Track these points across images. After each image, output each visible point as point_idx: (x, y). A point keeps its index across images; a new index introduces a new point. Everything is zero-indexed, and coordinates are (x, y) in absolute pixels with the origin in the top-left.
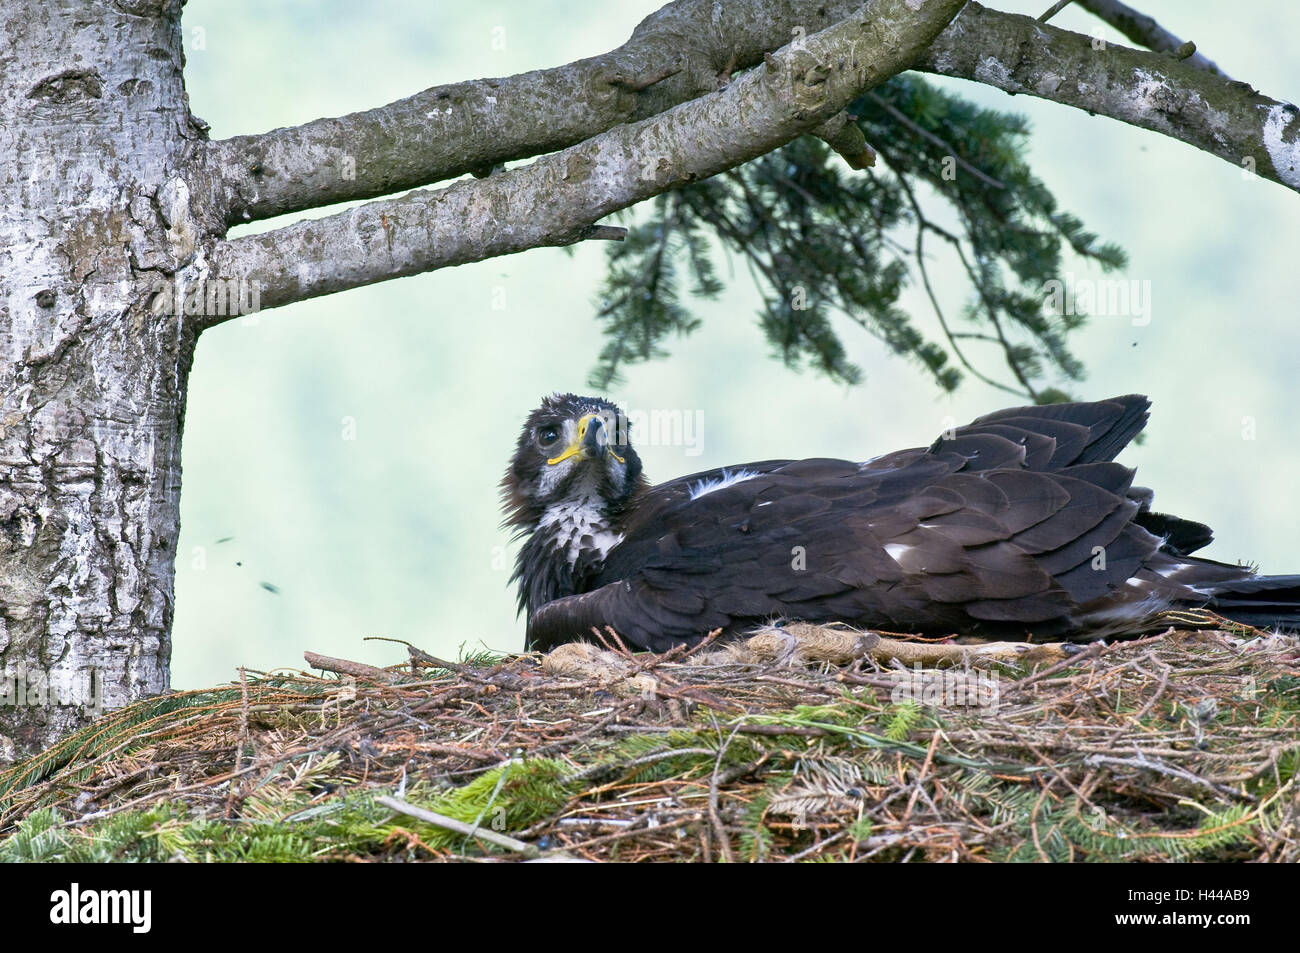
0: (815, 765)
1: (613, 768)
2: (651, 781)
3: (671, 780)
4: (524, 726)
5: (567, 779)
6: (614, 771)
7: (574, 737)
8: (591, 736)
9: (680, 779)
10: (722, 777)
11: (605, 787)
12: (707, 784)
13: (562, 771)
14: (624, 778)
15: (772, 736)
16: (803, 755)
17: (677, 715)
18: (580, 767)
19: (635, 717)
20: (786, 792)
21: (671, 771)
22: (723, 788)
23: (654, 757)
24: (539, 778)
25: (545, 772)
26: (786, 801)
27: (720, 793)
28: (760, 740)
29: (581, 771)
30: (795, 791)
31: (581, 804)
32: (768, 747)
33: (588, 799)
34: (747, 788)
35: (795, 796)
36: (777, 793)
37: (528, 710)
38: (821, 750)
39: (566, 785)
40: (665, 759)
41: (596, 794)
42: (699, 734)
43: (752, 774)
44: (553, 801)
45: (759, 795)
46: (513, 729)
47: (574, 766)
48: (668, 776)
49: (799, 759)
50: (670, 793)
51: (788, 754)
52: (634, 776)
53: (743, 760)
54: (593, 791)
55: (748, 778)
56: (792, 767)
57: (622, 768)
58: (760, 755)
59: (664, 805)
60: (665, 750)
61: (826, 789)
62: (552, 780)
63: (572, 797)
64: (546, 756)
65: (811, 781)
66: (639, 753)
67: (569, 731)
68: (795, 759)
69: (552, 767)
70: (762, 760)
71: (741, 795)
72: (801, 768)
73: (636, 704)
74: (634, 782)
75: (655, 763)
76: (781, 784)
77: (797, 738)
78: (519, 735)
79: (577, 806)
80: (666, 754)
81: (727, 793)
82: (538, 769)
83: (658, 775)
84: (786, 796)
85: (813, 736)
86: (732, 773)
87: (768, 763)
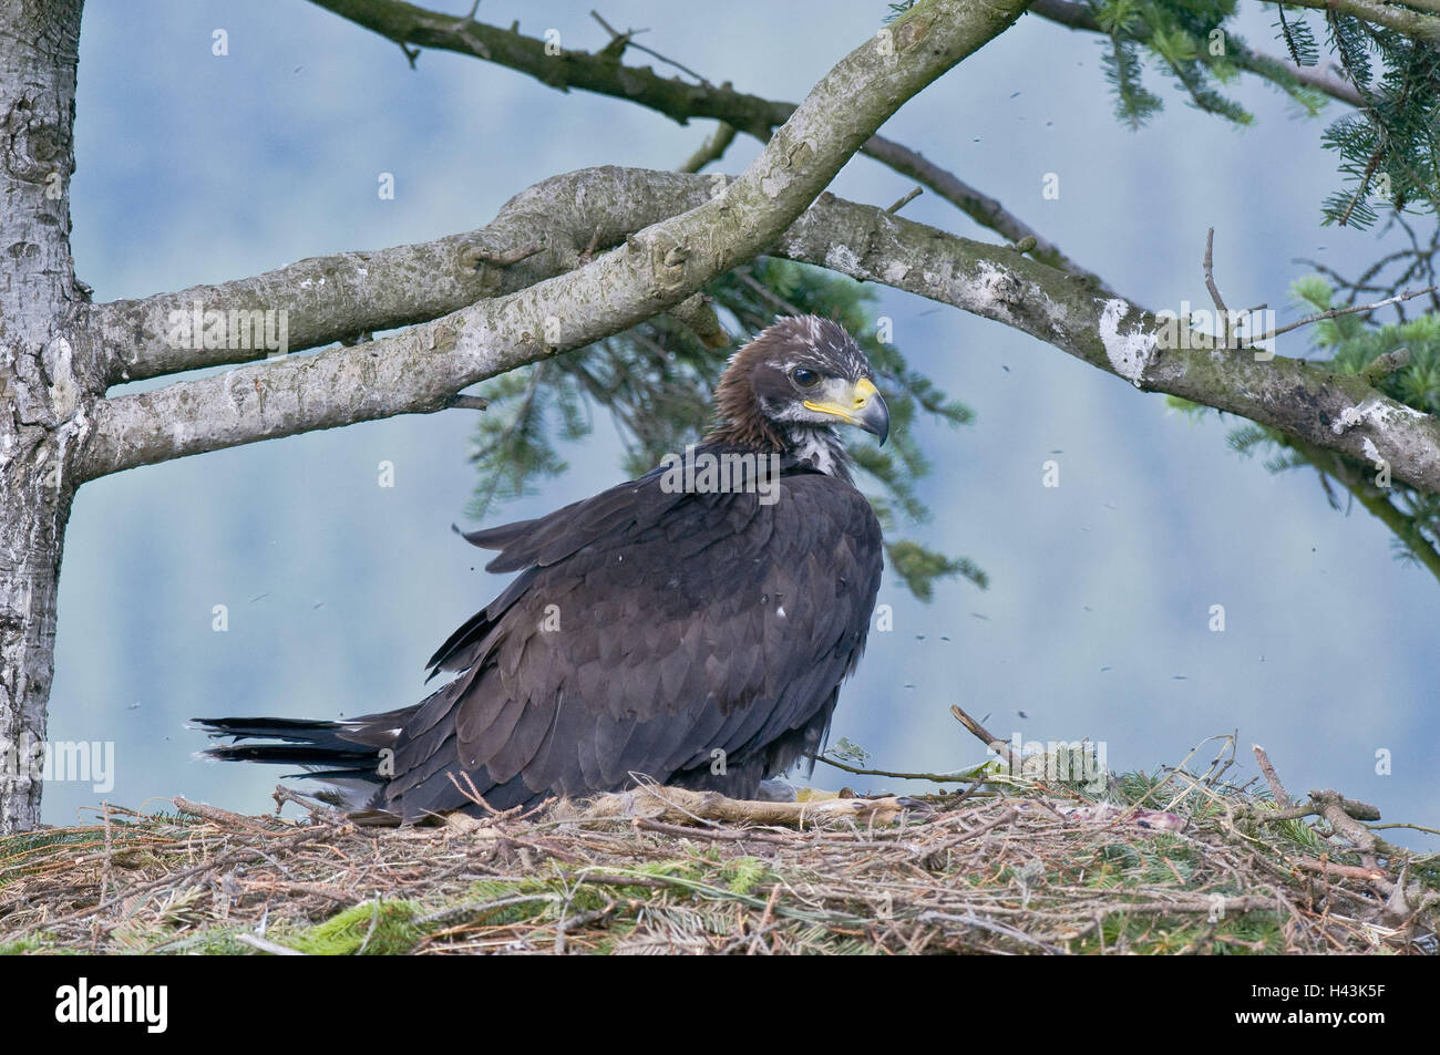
0: (658, 914)
1: (464, 910)
2: (500, 925)
3: (520, 925)
4: (379, 869)
5: (421, 920)
6: (466, 914)
7: (427, 880)
8: (443, 879)
9: (529, 923)
10: (570, 923)
11: (456, 929)
12: (554, 929)
13: (417, 912)
14: (476, 920)
15: (620, 886)
16: (647, 904)
17: (527, 864)
18: (432, 908)
19: (486, 863)
20: (630, 938)
21: (521, 915)
22: (568, 933)
23: (505, 901)
24: (394, 918)
25: (401, 913)
26: (631, 947)
27: (567, 937)
28: (607, 890)
29: (434, 913)
30: (640, 938)
31: (433, 944)
32: (614, 897)
33: (440, 939)
34: (593, 934)
35: (640, 942)
36: (620, 939)
37: (383, 854)
38: (664, 900)
39: (420, 926)
40: (516, 903)
41: (449, 935)
42: (549, 881)
43: (599, 920)
44: (407, 941)
45: (603, 941)
46: (370, 872)
47: (429, 908)
48: (517, 920)
49: (644, 907)
50: (518, 935)
51: (633, 903)
52: (484, 920)
53: (590, 908)
54: (445, 931)
55: (596, 924)
56: (636, 917)
57: (473, 911)
58: (606, 904)
59: (513, 947)
60: (515, 896)
61: (669, 937)
62: (407, 920)
63: (425, 938)
64: (400, 898)
65: (654, 928)
66: (490, 897)
67: (423, 875)
68: (640, 907)
69: (407, 908)
70: (608, 909)
71: (587, 940)
72: (645, 917)
73: (488, 851)
74: (485, 925)
75: (505, 907)
76: (625, 932)
77: (642, 888)
78: (376, 877)
79: (429, 946)
80: (516, 900)
81: (573, 938)
82: (394, 909)
83: (507, 919)
84: (630, 943)
85: (658, 887)
86: (579, 918)
87: (614, 911)
